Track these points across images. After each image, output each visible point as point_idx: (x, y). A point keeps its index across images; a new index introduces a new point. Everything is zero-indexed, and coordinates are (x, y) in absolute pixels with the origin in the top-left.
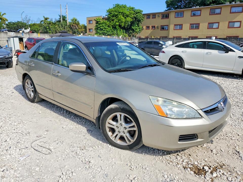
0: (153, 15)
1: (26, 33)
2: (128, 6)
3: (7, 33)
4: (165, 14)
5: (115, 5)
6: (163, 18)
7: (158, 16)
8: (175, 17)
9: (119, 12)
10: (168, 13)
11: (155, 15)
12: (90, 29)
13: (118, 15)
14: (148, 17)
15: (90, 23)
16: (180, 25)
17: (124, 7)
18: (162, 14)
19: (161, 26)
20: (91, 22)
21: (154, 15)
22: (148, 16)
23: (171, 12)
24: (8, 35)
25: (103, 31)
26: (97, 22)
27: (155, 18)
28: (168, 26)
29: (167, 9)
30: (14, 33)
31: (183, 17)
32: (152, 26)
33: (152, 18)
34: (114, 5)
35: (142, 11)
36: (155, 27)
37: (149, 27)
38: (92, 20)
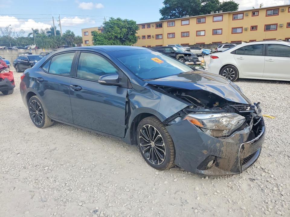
1: (33, 49)
3: (18, 50)
4: (159, 23)
6: (157, 27)
7: (153, 26)
8: (168, 27)
10: (161, 23)
11: (150, 25)
12: (86, 41)
14: (143, 27)
15: (85, 35)
16: (172, 33)
18: (156, 24)
19: (156, 35)
20: (87, 34)
21: (149, 25)
22: (143, 25)
23: (163, 22)
24: (19, 52)
28: (162, 34)
29: (162, 17)
30: (23, 49)
31: (175, 26)
32: (147, 36)
33: (147, 28)
36: (150, 36)
37: (145, 36)
38: (87, 32)
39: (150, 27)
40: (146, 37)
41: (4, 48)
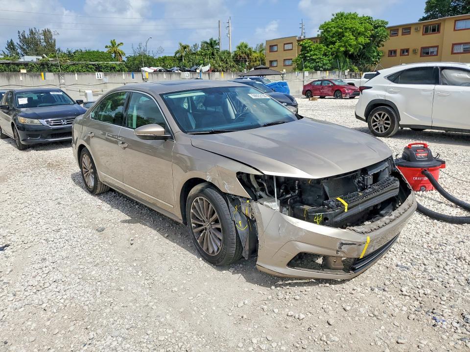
0: (405, 29)
1: (205, 73)
2: (360, 15)
3: (180, 73)
4: (430, 25)
5: (335, 16)
6: (426, 31)
7: (417, 30)
8: (455, 30)
9: (346, 28)
10: (437, 23)
11: (410, 28)
12: (271, 62)
13: (343, 32)
14: (393, 34)
15: (271, 51)
16: (465, 44)
17: (354, 17)
18: (424, 26)
19: (423, 48)
20: (275, 48)
21: (407, 29)
22: (394, 31)
23: (445, 20)
24: (182, 77)
25: (317, 62)
26: (304, 48)
27: (410, 34)
28: (437, 47)
30: (189, 73)
32: (401, 50)
33: (402, 35)
34: (333, 15)
35: (387, 23)
36: (407, 50)
37: (395, 52)
38: (277, 45)
39: (409, 33)
40: (398, 53)
41: (160, 71)
